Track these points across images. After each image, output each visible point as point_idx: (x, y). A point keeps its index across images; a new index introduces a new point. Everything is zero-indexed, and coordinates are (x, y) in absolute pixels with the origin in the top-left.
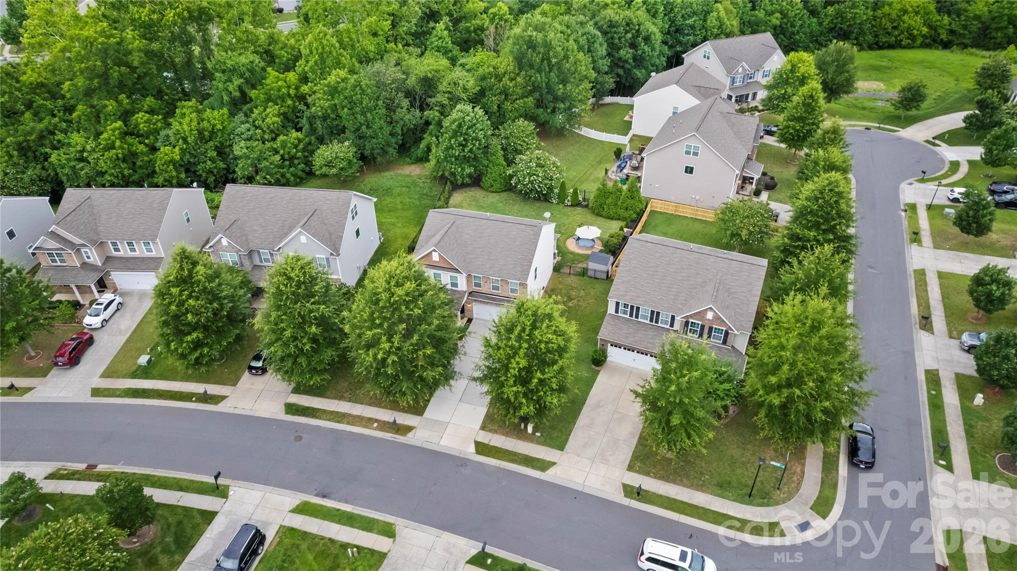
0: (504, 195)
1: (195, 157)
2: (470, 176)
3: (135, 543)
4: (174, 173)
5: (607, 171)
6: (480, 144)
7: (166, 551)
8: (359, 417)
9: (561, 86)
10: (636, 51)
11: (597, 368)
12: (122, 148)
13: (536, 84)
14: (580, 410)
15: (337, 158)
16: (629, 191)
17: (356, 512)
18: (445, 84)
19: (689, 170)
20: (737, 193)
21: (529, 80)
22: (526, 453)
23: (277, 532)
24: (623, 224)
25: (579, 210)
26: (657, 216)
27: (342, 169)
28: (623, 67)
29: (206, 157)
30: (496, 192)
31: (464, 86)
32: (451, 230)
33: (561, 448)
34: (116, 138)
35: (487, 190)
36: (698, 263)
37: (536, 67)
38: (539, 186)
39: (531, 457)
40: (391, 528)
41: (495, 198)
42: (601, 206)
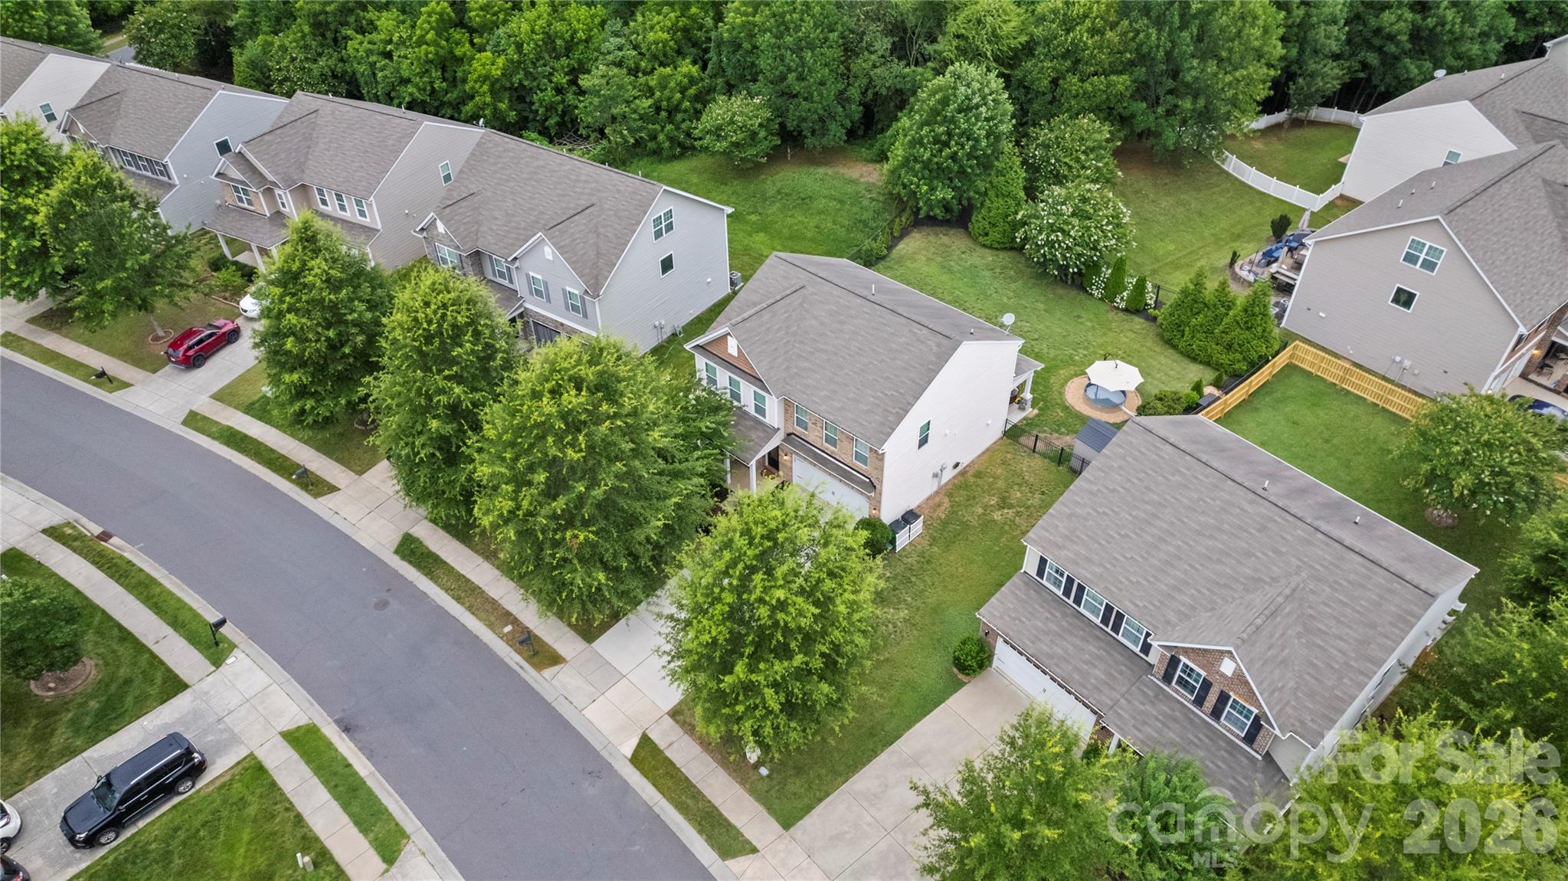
0: (1005, 257)
1: (535, 79)
2: (946, 207)
3: (50, 689)
4: (488, 99)
5: (1235, 257)
6: (973, 148)
7: (75, 725)
8: (494, 602)
9: (1195, 63)
10: (1424, 19)
11: (960, 676)
12: (437, 45)
13: (1145, 49)
14: (875, 754)
15: (732, 122)
16: (1246, 311)
17: (370, 783)
18: (960, 19)
19: (1404, 298)
20: (1524, 376)
21: (1133, 39)
22: (717, 801)
23: (238, 763)
24: (1209, 375)
25: (1138, 322)
26: (1297, 379)
27: (736, 145)
28: (1380, 50)
29: (551, 82)
30: (991, 247)
31: (994, 31)
32: (787, 301)
33: (787, 822)
34: (432, 28)
35: (975, 240)
36: (1262, 529)
37: (1154, 14)
38: (1063, 255)
39: (721, 815)
40: (398, 843)
41: (983, 258)
42: (1179, 327)
